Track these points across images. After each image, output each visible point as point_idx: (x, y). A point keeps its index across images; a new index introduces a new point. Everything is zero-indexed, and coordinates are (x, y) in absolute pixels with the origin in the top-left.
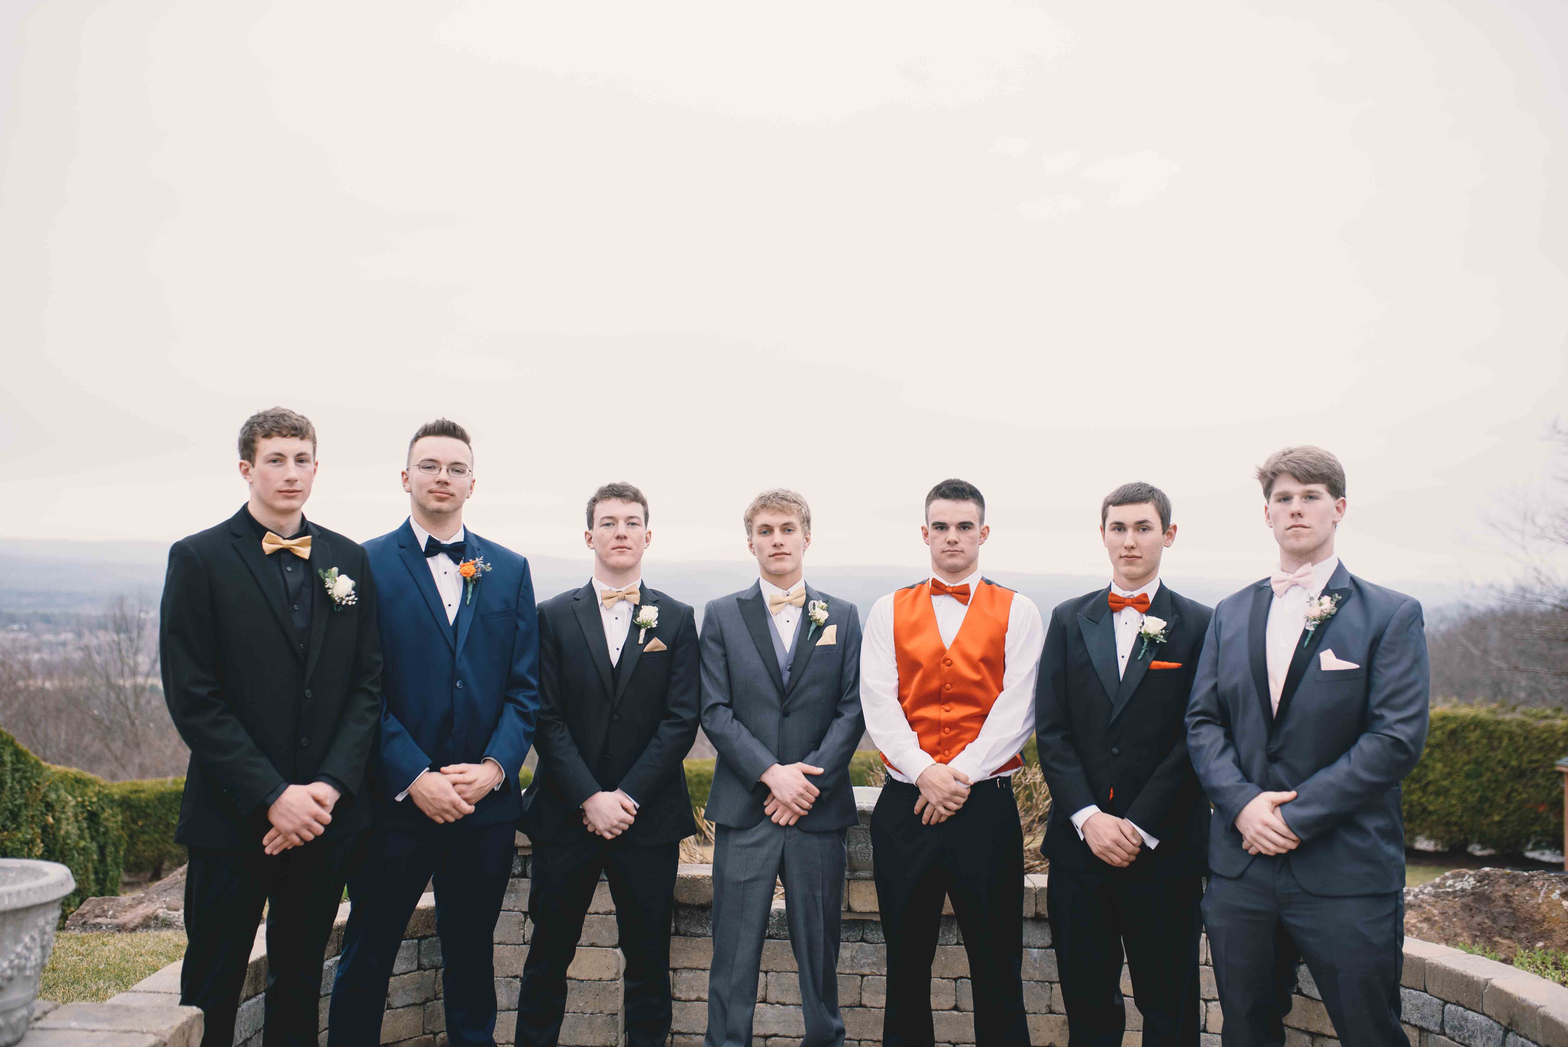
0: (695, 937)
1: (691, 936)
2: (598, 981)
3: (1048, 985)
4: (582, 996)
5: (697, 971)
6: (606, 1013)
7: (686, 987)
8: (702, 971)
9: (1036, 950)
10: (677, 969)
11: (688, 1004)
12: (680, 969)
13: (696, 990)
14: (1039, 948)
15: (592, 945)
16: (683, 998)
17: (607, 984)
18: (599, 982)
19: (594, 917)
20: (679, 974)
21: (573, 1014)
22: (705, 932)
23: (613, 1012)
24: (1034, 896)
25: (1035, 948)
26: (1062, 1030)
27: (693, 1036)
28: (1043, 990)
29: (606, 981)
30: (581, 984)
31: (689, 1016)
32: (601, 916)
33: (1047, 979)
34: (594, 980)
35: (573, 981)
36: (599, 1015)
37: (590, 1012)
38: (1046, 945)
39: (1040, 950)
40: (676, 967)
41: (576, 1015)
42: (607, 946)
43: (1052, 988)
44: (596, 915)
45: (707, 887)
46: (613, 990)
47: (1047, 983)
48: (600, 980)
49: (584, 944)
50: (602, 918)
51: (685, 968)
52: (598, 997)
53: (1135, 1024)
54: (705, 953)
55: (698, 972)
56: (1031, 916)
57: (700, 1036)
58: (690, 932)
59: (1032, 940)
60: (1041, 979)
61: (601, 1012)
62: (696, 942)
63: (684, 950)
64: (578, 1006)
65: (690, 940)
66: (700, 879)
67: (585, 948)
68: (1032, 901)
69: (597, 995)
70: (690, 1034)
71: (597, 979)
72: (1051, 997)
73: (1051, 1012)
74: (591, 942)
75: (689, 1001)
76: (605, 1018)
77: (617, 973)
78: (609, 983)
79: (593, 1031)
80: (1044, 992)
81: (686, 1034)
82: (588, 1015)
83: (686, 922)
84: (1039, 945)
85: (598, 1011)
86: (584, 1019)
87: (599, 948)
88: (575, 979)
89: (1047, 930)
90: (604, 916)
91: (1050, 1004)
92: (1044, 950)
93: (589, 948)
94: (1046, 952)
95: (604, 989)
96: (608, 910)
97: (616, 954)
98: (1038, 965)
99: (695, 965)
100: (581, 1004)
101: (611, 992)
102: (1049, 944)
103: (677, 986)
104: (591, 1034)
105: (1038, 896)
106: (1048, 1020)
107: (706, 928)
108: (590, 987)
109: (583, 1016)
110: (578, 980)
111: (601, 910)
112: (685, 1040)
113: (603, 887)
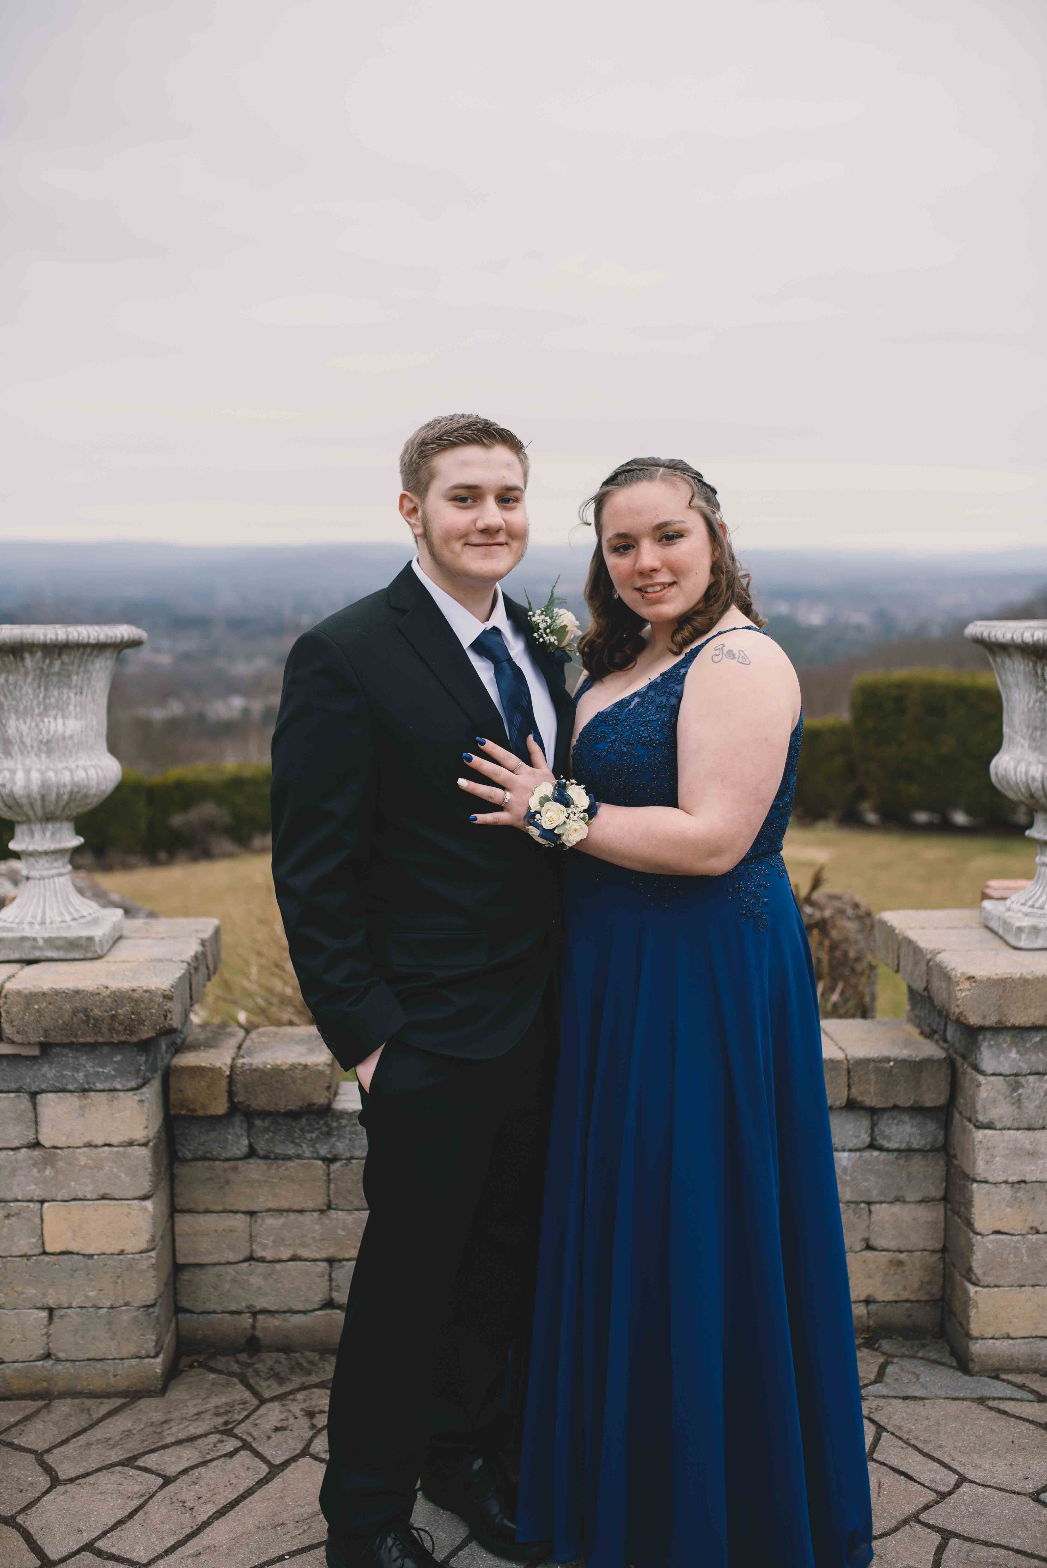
0: (283, 1159)
1: (276, 1158)
2: (119, 1254)
3: (864, 1208)
4: (91, 1280)
5: (290, 1214)
6: (135, 1305)
7: (274, 1241)
8: (297, 1214)
9: (846, 1154)
10: (257, 1212)
11: (278, 1266)
12: (261, 1212)
13: (290, 1245)
14: (850, 1150)
15: (103, 1198)
16: (269, 1258)
17: (134, 1259)
18: (121, 1257)
19: (103, 1152)
20: (259, 1221)
21: (79, 1309)
22: (300, 1152)
23: (148, 1303)
24: (845, 1073)
25: (844, 1151)
26: (886, 1275)
27: (288, 1315)
28: (857, 1215)
29: (133, 1254)
30: (89, 1262)
31: (280, 1285)
32: (115, 1149)
33: (863, 1199)
34: (112, 1254)
35: (75, 1257)
36: (124, 1308)
37: (108, 1304)
38: (860, 1145)
39: (853, 1154)
40: (255, 1209)
41: (84, 1311)
42: (129, 1198)
43: (870, 1212)
44: (106, 1148)
45: (299, 1082)
46: (144, 1267)
47: (863, 1205)
48: (122, 1252)
49: (89, 1196)
50: (118, 1152)
51: (268, 1210)
52: (119, 1281)
53: (1017, 1275)
54: (301, 1186)
55: (292, 1216)
56: (841, 1104)
57: (301, 1315)
58: (276, 1154)
59: (840, 1139)
60: (852, 1200)
61: (126, 1304)
62: (287, 1169)
63: (266, 1181)
64: (87, 1297)
65: (275, 1166)
66: (287, 1070)
67: (91, 1202)
68: (843, 1080)
69: (119, 1277)
70: (284, 1312)
71: (116, 1252)
72: (868, 1226)
73: (869, 1247)
74: (101, 1193)
75: (280, 1261)
76: (135, 1314)
77: (153, 1240)
78: (137, 1256)
79: (114, 1334)
80: (859, 1218)
81: (277, 1312)
82: (105, 1310)
83: (267, 1137)
84: (851, 1146)
85: (121, 1302)
86: (99, 1317)
87: (115, 1202)
88: (78, 1254)
89: (864, 1122)
90: (121, 1149)
91: (866, 1235)
92: (858, 1154)
93: (98, 1202)
94: (861, 1156)
95: (130, 1267)
96: (126, 1139)
97: (145, 1209)
98: (848, 1178)
99: (285, 1205)
100: (91, 1294)
101: (142, 1272)
102: (866, 1144)
103: (259, 1240)
104: (112, 1339)
105: (852, 1073)
106: (865, 1261)
107: (301, 1146)
108: (105, 1265)
109: (97, 1313)
110: (84, 1255)
111: (114, 1140)
112: (277, 1323)
113: (115, 1102)
